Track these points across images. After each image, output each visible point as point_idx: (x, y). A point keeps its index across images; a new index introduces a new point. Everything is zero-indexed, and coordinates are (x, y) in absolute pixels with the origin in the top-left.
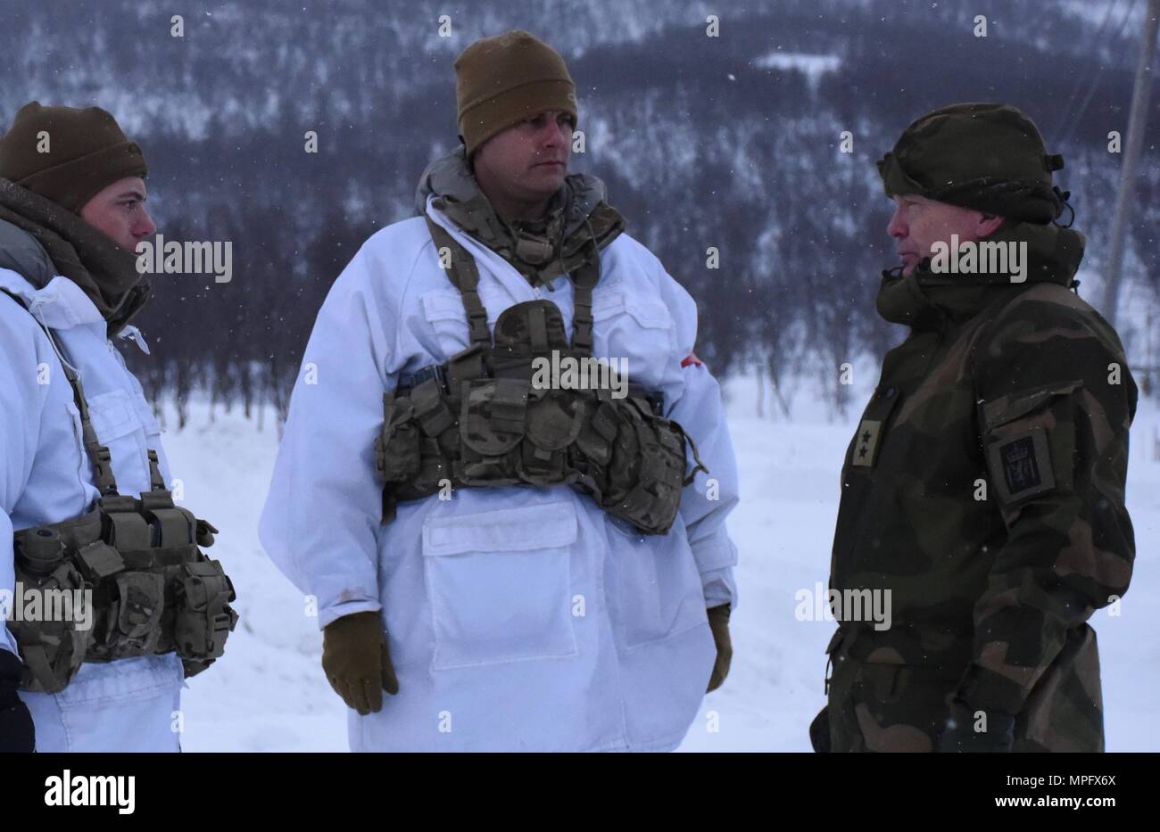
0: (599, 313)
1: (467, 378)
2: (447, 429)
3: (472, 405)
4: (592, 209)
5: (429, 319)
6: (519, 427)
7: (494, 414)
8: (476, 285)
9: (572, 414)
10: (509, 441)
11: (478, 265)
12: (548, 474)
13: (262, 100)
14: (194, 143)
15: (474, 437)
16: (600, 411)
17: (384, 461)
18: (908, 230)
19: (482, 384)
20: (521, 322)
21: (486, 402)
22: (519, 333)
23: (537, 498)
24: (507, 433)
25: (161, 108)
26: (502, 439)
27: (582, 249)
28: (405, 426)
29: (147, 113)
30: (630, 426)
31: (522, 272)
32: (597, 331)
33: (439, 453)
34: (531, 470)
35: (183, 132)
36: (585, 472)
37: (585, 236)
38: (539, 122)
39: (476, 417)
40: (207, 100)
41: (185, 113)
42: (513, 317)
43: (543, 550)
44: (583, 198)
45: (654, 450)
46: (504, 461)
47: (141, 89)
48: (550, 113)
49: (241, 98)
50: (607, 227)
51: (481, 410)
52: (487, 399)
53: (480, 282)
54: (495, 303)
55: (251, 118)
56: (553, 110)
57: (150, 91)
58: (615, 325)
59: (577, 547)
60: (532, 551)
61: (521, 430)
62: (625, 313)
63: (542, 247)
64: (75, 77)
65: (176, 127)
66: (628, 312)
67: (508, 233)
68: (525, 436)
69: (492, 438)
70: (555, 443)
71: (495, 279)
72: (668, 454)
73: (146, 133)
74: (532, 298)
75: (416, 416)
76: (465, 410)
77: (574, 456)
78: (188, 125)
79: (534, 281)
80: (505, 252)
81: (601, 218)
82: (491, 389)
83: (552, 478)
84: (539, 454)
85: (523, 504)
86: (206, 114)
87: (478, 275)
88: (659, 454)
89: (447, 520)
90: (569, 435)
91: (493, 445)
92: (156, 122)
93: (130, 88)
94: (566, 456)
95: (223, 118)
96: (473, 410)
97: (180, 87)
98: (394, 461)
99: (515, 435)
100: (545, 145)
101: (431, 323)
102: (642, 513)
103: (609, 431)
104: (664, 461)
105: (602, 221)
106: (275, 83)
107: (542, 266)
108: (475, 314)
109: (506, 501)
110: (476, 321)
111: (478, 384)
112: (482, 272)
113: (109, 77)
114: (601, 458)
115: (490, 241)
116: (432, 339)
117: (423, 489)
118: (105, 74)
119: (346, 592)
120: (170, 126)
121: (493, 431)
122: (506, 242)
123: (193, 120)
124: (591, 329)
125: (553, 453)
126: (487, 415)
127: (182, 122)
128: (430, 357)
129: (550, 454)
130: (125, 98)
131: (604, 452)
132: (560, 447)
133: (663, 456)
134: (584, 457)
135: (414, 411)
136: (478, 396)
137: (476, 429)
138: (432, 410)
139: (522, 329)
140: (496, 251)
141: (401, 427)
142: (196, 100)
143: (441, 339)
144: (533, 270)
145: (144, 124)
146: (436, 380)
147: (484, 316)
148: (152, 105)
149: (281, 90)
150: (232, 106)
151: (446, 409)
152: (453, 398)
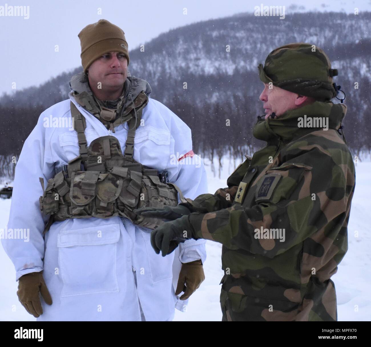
0: (137, 140)
1: (74, 171)
2: (67, 193)
3: (75, 183)
4: (137, 95)
5: (61, 146)
6: (93, 193)
7: (83, 187)
8: (84, 130)
9: (117, 186)
10: (89, 198)
11: (86, 121)
12: (105, 213)
13: (251, 61)
14: (230, 76)
15: (75, 197)
16: (130, 184)
17: (43, 206)
18: (267, 98)
19: (79, 174)
20: (100, 145)
21: (80, 182)
22: (100, 150)
23: (104, 222)
24: (88, 195)
25: (220, 65)
26: (86, 198)
27: (131, 113)
28: (50, 192)
29: (216, 67)
30: (145, 189)
31: (104, 124)
32: (135, 148)
33: (64, 203)
34: (99, 211)
35: (227, 73)
36: (123, 211)
37: (133, 107)
38: (109, 57)
39: (76, 188)
40: (234, 62)
41: (227, 66)
42: (97, 143)
43: (105, 245)
44: (134, 89)
45: (156, 199)
46: (87, 207)
47: (213, 59)
48: (113, 52)
49: (245, 61)
50: (142, 102)
51: (78, 185)
52: (80, 180)
53: (86, 129)
54: (90, 137)
55: (248, 68)
56: (114, 51)
57: (216, 59)
58: (143, 145)
59: (120, 243)
60: (102, 245)
61: (94, 194)
62: (148, 140)
63: (111, 113)
64: (192, 56)
65: (224, 71)
66: (149, 139)
67: (99, 107)
68: (96, 196)
69: (82, 197)
70: (109, 199)
71: (93, 128)
72: (164, 199)
73: (215, 73)
74: (107, 135)
75: (55, 187)
76: (72, 185)
77: (119, 204)
78: (228, 70)
79: (108, 128)
80: (97, 115)
81: (141, 98)
82: (82, 176)
83: (107, 214)
84: (102, 204)
85: (98, 225)
86: (234, 67)
87: (86, 125)
88: (159, 200)
89: (68, 231)
90: (115, 195)
91: (83, 201)
92: (218, 69)
93: (210, 59)
94: (115, 205)
95: (239, 67)
96: (75, 186)
97: (226, 58)
98: (46, 207)
99: (92, 196)
100: (112, 66)
101: (62, 147)
102: (154, 226)
103: (136, 192)
104: (162, 203)
105: (141, 99)
106: (256, 55)
107: (113, 121)
108: (82, 143)
109: (91, 224)
110: (82, 146)
111: (77, 174)
112: (87, 124)
113: (203, 56)
114: (132, 204)
115: (91, 111)
116: (63, 154)
117: (62, 218)
118: (202, 55)
119: (26, 265)
120: (222, 71)
121: (83, 194)
122: (97, 110)
123: (229, 68)
124: (133, 147)
125: (108, 203)
126: (80, 187)
127: (226, 70)
128: (63, 161)
129: (107, 204)
130: (208, 62)
131: (134, 201)
132: (111, 201)
133: (161, 201)
134: (123, 205)
135: (54, 185)
136: (77, 179)
137: (76, 194)
138: (60, 185)
139: (101, 148)
140: (94, 115)
141: (49, 192)
142: (231, 62)
143: (67, 154)
144: (108, 123)
145: (214, 70)
146: (63, 172)
147: (86, 143)
148: (217, 64)
149: (258, 58)
150: (242, 63)
151: (66, 184)
152: (69, 179)
